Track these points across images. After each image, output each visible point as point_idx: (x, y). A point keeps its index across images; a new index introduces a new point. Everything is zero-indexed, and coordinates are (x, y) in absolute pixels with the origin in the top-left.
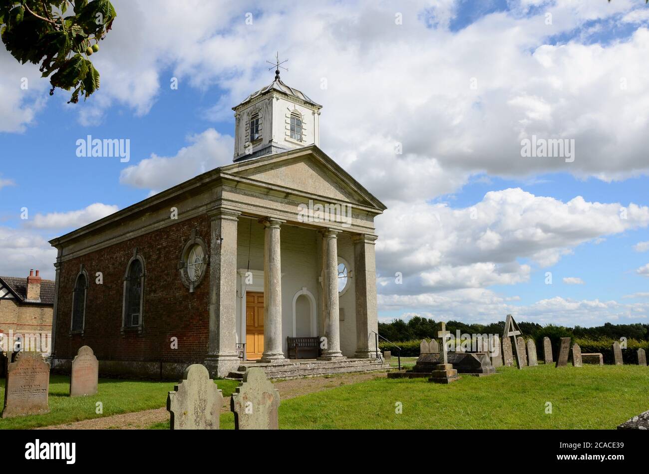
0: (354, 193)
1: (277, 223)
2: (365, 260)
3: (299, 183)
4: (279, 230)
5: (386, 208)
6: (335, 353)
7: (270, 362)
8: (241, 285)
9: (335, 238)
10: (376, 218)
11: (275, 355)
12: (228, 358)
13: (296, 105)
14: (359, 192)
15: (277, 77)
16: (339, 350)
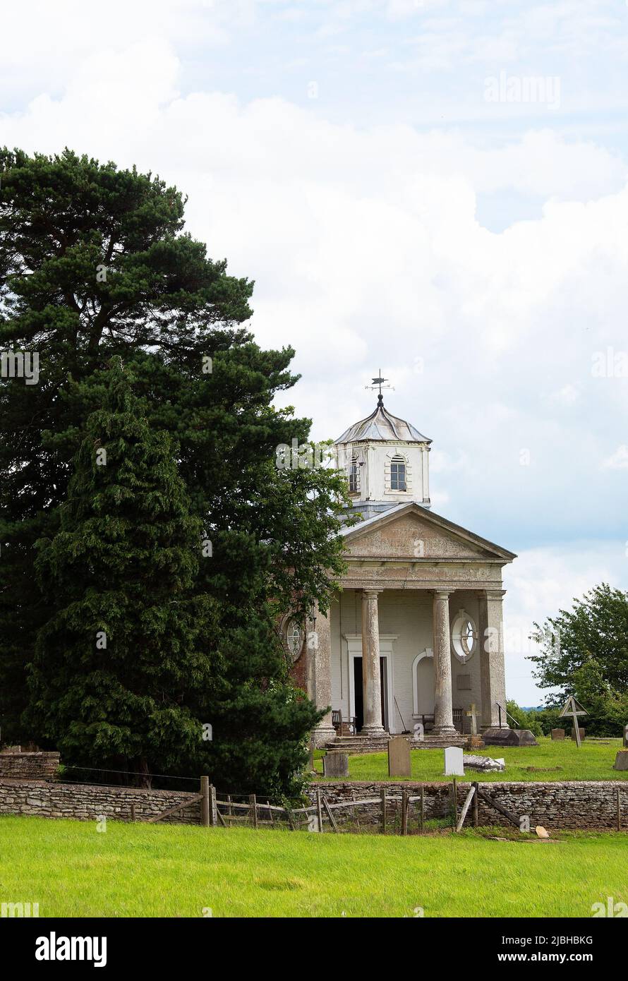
0: (470, 544)
1: (373, 594)
2: (487, 621)
3: (398, 546)
4: (376, 601)
5: (515, 556)
6: (445, 727)
7: (367, 735)
8: (348, 651)
9: (445, 600)
10: (504, 569)
11: (373, 728)
12: (324, 731)
13: (398, 449)
14: (476, 542)
15: (380, 404)
16: (451, 724)
